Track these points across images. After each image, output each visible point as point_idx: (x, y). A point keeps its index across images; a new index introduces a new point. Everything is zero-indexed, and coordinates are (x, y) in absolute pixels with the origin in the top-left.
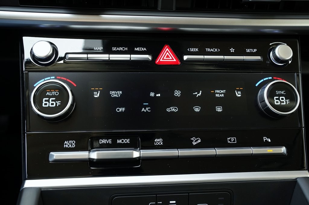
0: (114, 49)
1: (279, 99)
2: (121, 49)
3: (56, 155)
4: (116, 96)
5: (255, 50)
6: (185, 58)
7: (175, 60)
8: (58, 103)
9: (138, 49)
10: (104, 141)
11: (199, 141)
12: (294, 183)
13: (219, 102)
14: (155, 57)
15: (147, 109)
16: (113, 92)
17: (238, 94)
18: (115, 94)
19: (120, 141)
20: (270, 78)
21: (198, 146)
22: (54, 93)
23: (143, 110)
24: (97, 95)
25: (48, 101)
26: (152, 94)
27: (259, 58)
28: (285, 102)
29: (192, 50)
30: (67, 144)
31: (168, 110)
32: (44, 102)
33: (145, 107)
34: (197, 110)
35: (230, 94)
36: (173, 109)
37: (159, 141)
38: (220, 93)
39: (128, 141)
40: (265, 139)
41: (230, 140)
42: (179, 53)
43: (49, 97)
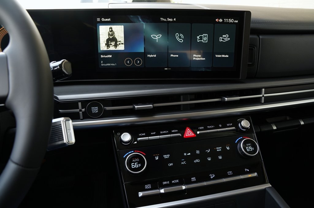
0: (161, 132)
1: (248, 148)
2: (165, 132)
4: (167, 157)
5: (231, 124)
6: (198, 132)
7: (193, 135)
8: (140, 165)
9: (173, 131)
10: (165, 183)
11: (214, 176)
12: (264, 190)
14: (183, 134)
15: (184, 162)
16: (165, 156)
17: (228, 148)
18: (166, 156)
19: (173, 182)
20: (242, 138)
21: (214, 179)
22: (136, 160)
23: (182, 163)
24: (157, 158)
25: (134, 164)
26: (185, 154)
27: (234, 128)
28: (251, 149)
29: (201, 128)
30: (147, 187)
31: (195, 162)
32: (132, 166)
33: (183, 161)
34: (209, 159)
35: (224, 149)
36: (198, 161)
37: (193, 179)
38: (219, 149)
39: (178, 181)
40: (246, 170)
41: (229, 173)
42: (194, 129)
43: (135, 162)
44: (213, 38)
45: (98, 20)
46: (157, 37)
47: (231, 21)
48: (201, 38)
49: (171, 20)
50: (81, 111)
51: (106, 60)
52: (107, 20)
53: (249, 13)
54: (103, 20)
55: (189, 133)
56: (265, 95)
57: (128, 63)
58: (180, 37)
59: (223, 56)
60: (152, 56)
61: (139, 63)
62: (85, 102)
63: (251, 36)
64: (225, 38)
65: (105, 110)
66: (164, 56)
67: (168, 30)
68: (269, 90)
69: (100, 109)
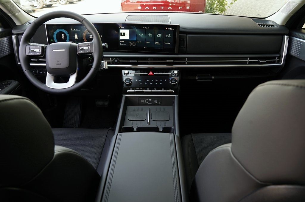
3: (128, 91)
8: (129, 81)
9: (145, 72)
10: (137, 88)
12: (174, 96)
13: (161, 82)
14: (148, 74)
15: (146, 83)
17: (165, 81)
18: (140, 80)
19: (140, 88)
21: (156, 90)
24: (136, 80)
26: (147, 80)
27: (170, 73)
28: (174, 81)
29: (156, 72)
30: (130, 89)
34: (156, 83)
35: (163, 81)
36: (151, 83)
37: (148, 89)
38: (161, 80)
39: (142, 88)
40: (170, 89)
42: (153, 73)
44: (164, 36)
45: (120, 27)
46: (141, 35)
47: (171, 29)
48: (159, 36)
49: (147, 28)
50: (111, 61)
51: (122, 43)
53: (179, 26)
54: (122, 27)
55: (151, 73)
56: (187, 61)
57: (130, 44)
58: (150, 35)
59: (168, 43)
60: (139, 42)
61: (134, 44)
62: (112, 58)
63: (180, 35)
64: (169, 36)
65: (120, 62)
66: (144, 42)
67: (146, 32)
68: (189, 59)
69: (118, 61)
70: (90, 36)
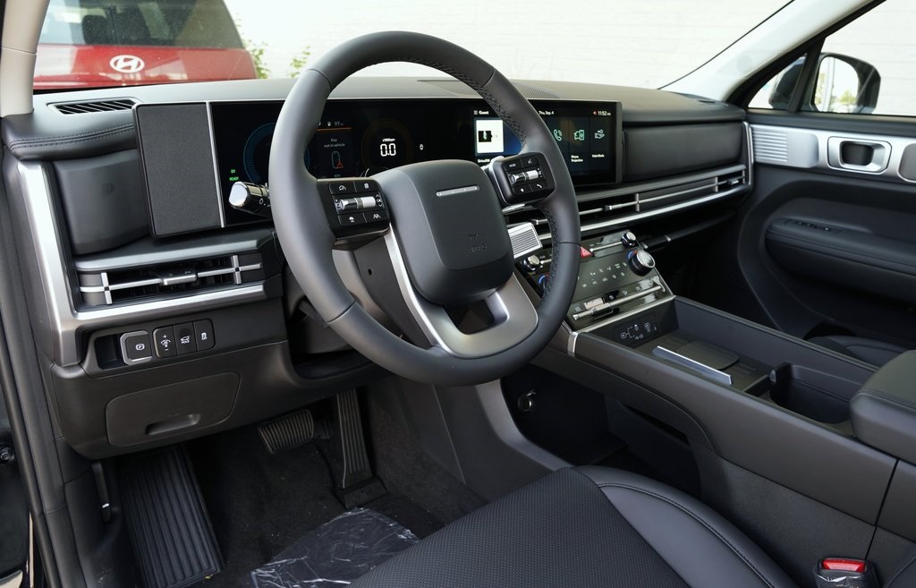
3: (576, 316)
6: (592, 250)
11: (626, 292)
17: (625, 264)
29: (591, 245)
30: (577, 309)
31: (603, 280)
34: (615, 277)
35: (622, 265)
36: (605, 279)
37: (611, 297)
44: (589, 135)
45: (476, 112)
47: (604, 113)
48: (577, 135)
49: (549, 113)
52: (484, 113)
53: (619, 105)
54: (481, 113)
56: (640, 202)
58: (558, 134)
59: (599, 156)
64: (600, 134)
68: (643, 194)
70: (384, 147)
